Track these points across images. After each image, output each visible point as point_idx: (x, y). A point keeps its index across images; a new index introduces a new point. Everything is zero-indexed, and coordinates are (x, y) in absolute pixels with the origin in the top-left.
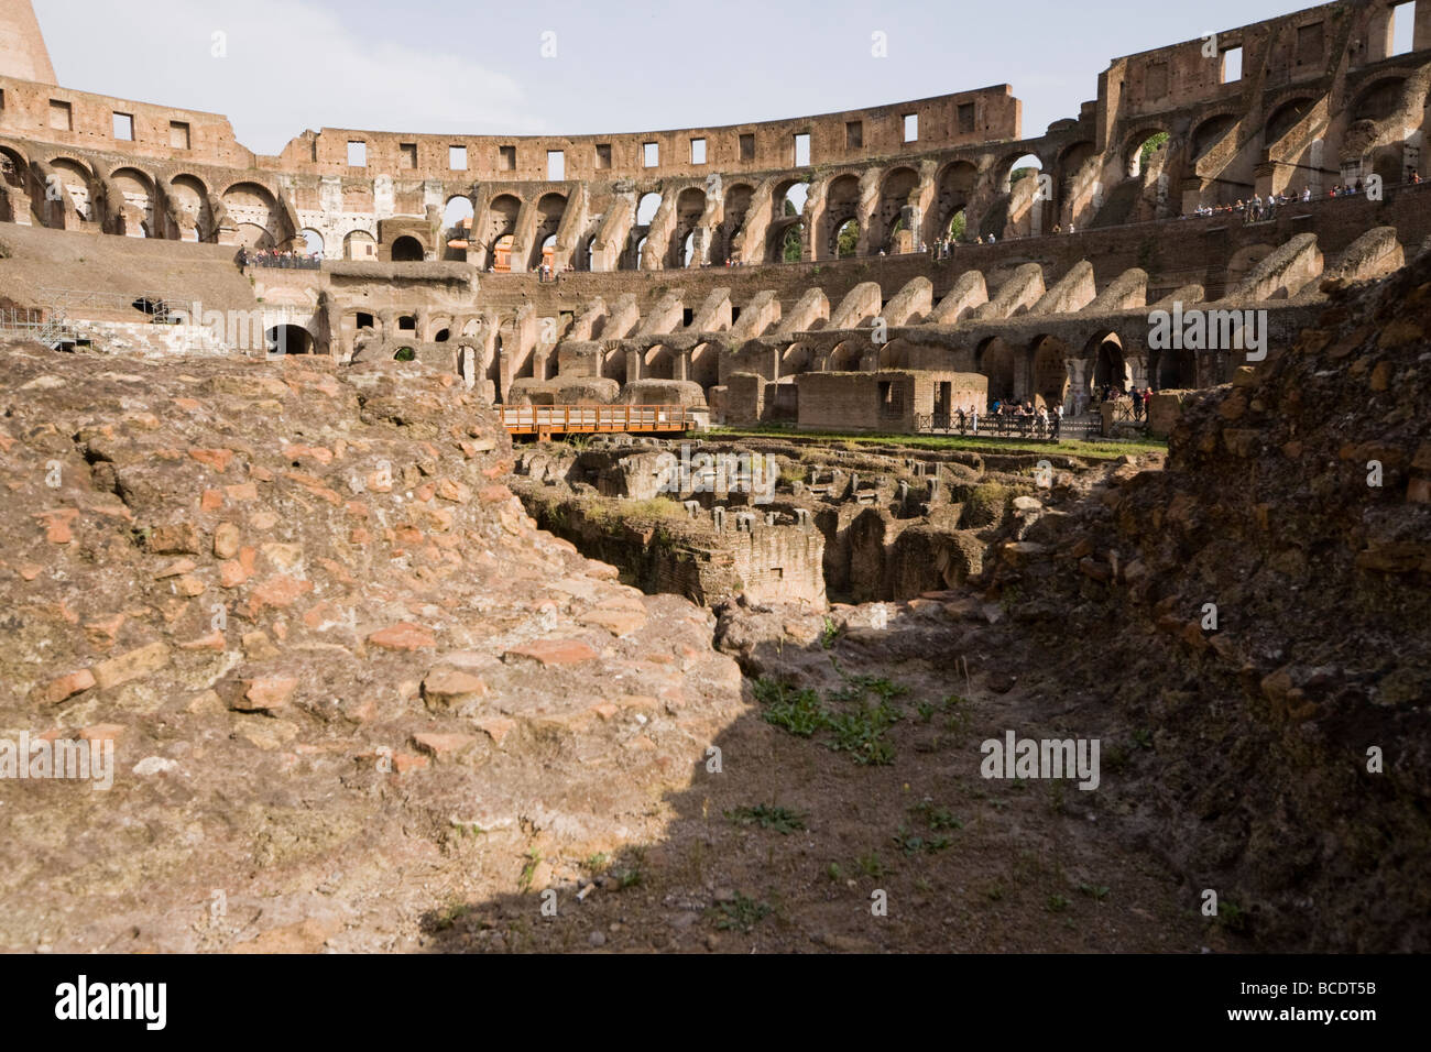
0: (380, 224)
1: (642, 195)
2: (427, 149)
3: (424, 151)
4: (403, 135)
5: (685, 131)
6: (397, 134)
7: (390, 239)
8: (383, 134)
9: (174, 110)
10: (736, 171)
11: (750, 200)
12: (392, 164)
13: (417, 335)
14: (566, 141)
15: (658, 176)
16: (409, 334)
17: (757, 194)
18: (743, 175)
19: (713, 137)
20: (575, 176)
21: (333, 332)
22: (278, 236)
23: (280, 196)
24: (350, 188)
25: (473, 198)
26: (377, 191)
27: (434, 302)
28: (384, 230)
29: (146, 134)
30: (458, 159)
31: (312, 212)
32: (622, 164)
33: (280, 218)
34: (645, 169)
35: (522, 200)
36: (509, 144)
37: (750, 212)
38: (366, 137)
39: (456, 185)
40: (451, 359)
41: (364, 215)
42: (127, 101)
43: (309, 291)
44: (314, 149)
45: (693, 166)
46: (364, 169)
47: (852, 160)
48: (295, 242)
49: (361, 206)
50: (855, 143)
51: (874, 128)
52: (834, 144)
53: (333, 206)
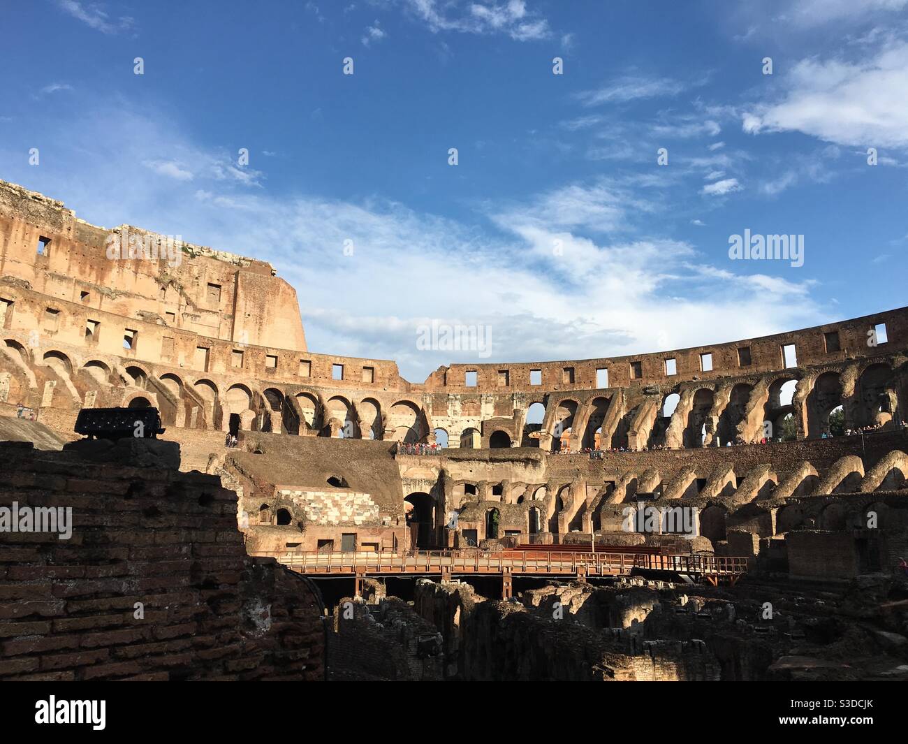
0: (482, 422)
1: (666, 395)
2: (515, 373)
3: (513, 374)
4: (500, 365)
5: (695, 349)
6: (497, 365)
7: (488, 434)
8: (488, 365)
9: (366, 360)
10: (737, 374)
11: (749, 396)
12: (493, 384)
13: (501, 499)
14: (609, 362)
15: (677, 381)
16: (497, 498)
17: (755, 391)
18: (743, 377)
19: (717, 351)
20: (616, 385)
21: (447, 498)
22: (419, 433)
23: (422, 409)
24: (466, 401)
25: (545, 403)
26: (483, 402)
27: (516, 475)
28: (485, 427)
29: (349, 376)
30: (536, 378)
31: (442, 417)
32: (650, 375)
33: (422, 422)
34: (668, 377)
35: (579, 403)
36: (570, 366)
37: (750, 404)
38: (478, 368)
39: (534, 395)
40: (524, 517)
41: (474, 418)
42: (341, 357)
43: (434, 470)
44: (445, 378)
45: (703, 373)
46: (475, 388)
47: (832, 360)
48: (429, 438)
49: (472, 412)
50: (835, 348)
51: (849, 336)
52: (815, 352)
53: (455, 413)
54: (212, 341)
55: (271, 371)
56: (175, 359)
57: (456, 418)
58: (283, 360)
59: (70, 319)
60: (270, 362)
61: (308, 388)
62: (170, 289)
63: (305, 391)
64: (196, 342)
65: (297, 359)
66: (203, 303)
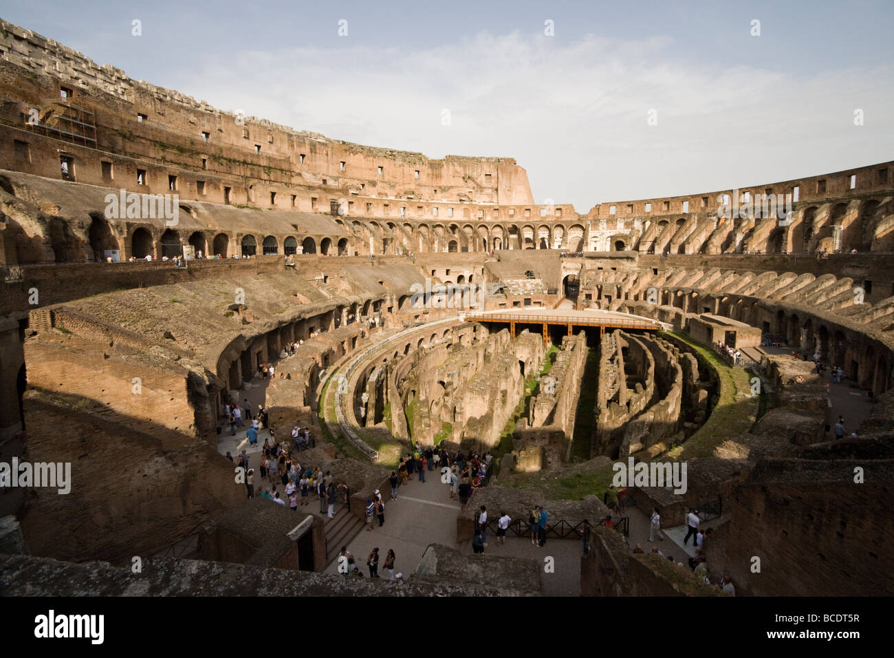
2: (637, 206)
3: (635, 207)
4: (629, 202)
5: (741, 189)
6: (626, 202)
7: (615, 242)
8: (621, 202)
9: (558, 205)
12: (624, 212)
14: (690, 197)
19: (753, 191)
20: (692, 211)
23: (586, 227)
24: (609, 222)
26: (618, 222)
28: (612, 239)
30: (648, 208)
32: (713, 204)
35: (670, 222)
36: (667, 200)
38: (616, 204)
39: (646, 217)
41: (611, 232)
43: (580, 263)
44: (599, 210)
46: (614, 215)
47: (817, 199)
49: (613, 227)
50: (823, 190)
51: (832, 183)
52: (811, 192)
53: (603, 228)
54: (485, 207)
55: (512, 216)
56: (469, 217)
57: (603, 231)
58: (517, 210)
59: (426, 209)
60: (511, 212)
61: (528, 222)
62: (469, 181)
63: (527, 224)
64: (478, 208)
65: (524, 209)
66: (484, 184)
